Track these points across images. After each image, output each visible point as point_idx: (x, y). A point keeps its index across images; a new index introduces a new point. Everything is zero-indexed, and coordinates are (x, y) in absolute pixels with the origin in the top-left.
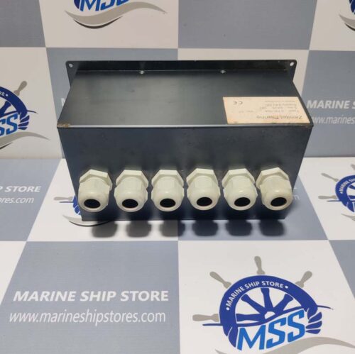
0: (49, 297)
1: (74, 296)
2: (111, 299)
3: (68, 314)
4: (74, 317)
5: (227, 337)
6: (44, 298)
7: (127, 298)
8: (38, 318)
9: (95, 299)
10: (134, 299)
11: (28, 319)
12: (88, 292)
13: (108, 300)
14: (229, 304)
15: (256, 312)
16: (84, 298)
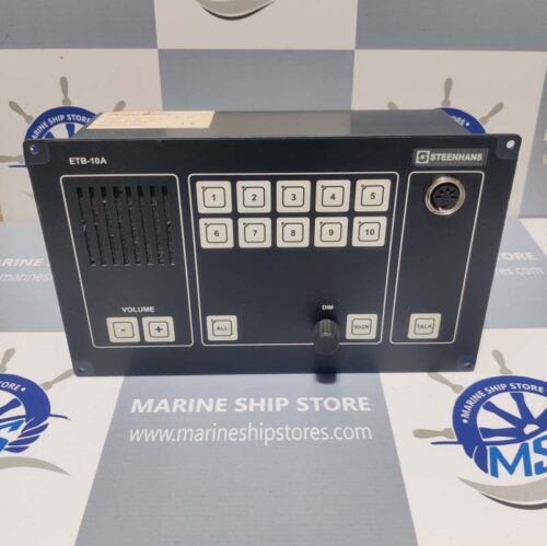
0: (186, 407)
1: (225, 405)
2: (282, 408)
3: (220, 431)
4: (230, 434)
5: (473, 460)
6: (178, 409)
7: (307, 407)
8: (175, 435)
9: (257, 408)
10: (317, 408)
11: (158, 437)
12: (245, 399)
13: (278, 409)
14: (466, 414)
15: (509, 426)
16: (240, 408)
